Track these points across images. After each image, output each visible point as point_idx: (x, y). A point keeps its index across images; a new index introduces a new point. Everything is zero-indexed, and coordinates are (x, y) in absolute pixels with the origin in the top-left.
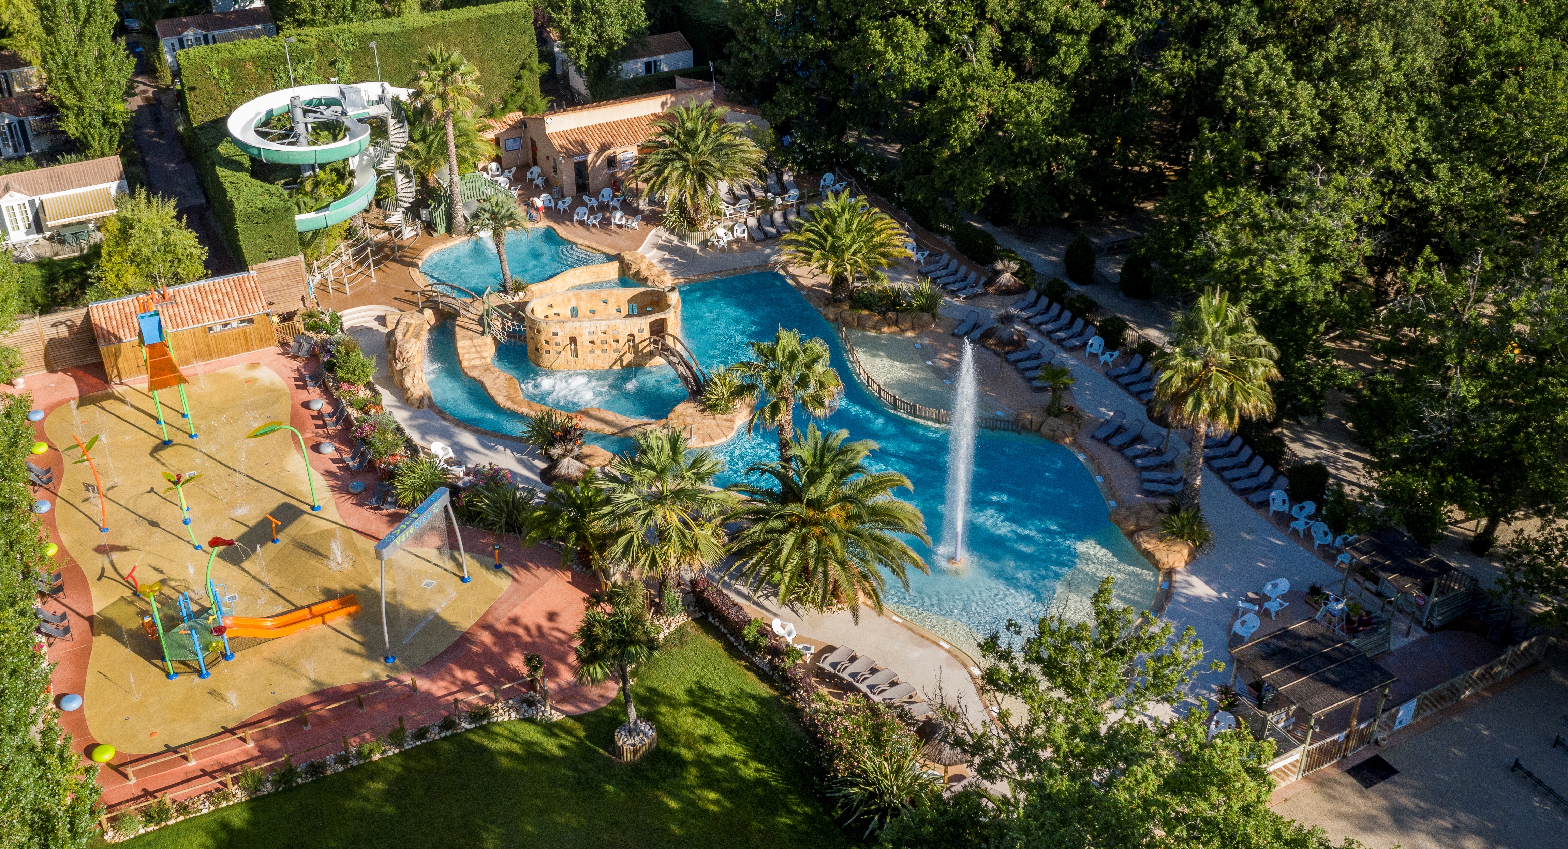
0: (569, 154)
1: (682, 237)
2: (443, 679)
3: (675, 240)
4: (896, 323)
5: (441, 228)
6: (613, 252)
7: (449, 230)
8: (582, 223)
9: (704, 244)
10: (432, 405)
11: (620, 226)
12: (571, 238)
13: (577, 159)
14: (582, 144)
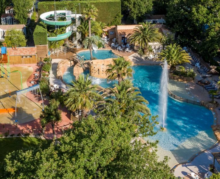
0: (121, 34)
1: (141, 56)
2: (24, 126)
3: (139, 56)
4: (183, 79)
5: (86, 47)
6: (122, 56)
7: (88, 48)
8: (119, 50)
9: (146, 58)
10: (61, 79)
11: (127, 52)
12: (114, 53)
13: (122, 36)
14: (125, 33)
